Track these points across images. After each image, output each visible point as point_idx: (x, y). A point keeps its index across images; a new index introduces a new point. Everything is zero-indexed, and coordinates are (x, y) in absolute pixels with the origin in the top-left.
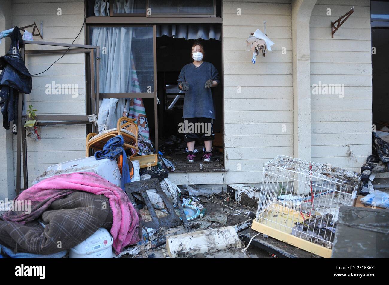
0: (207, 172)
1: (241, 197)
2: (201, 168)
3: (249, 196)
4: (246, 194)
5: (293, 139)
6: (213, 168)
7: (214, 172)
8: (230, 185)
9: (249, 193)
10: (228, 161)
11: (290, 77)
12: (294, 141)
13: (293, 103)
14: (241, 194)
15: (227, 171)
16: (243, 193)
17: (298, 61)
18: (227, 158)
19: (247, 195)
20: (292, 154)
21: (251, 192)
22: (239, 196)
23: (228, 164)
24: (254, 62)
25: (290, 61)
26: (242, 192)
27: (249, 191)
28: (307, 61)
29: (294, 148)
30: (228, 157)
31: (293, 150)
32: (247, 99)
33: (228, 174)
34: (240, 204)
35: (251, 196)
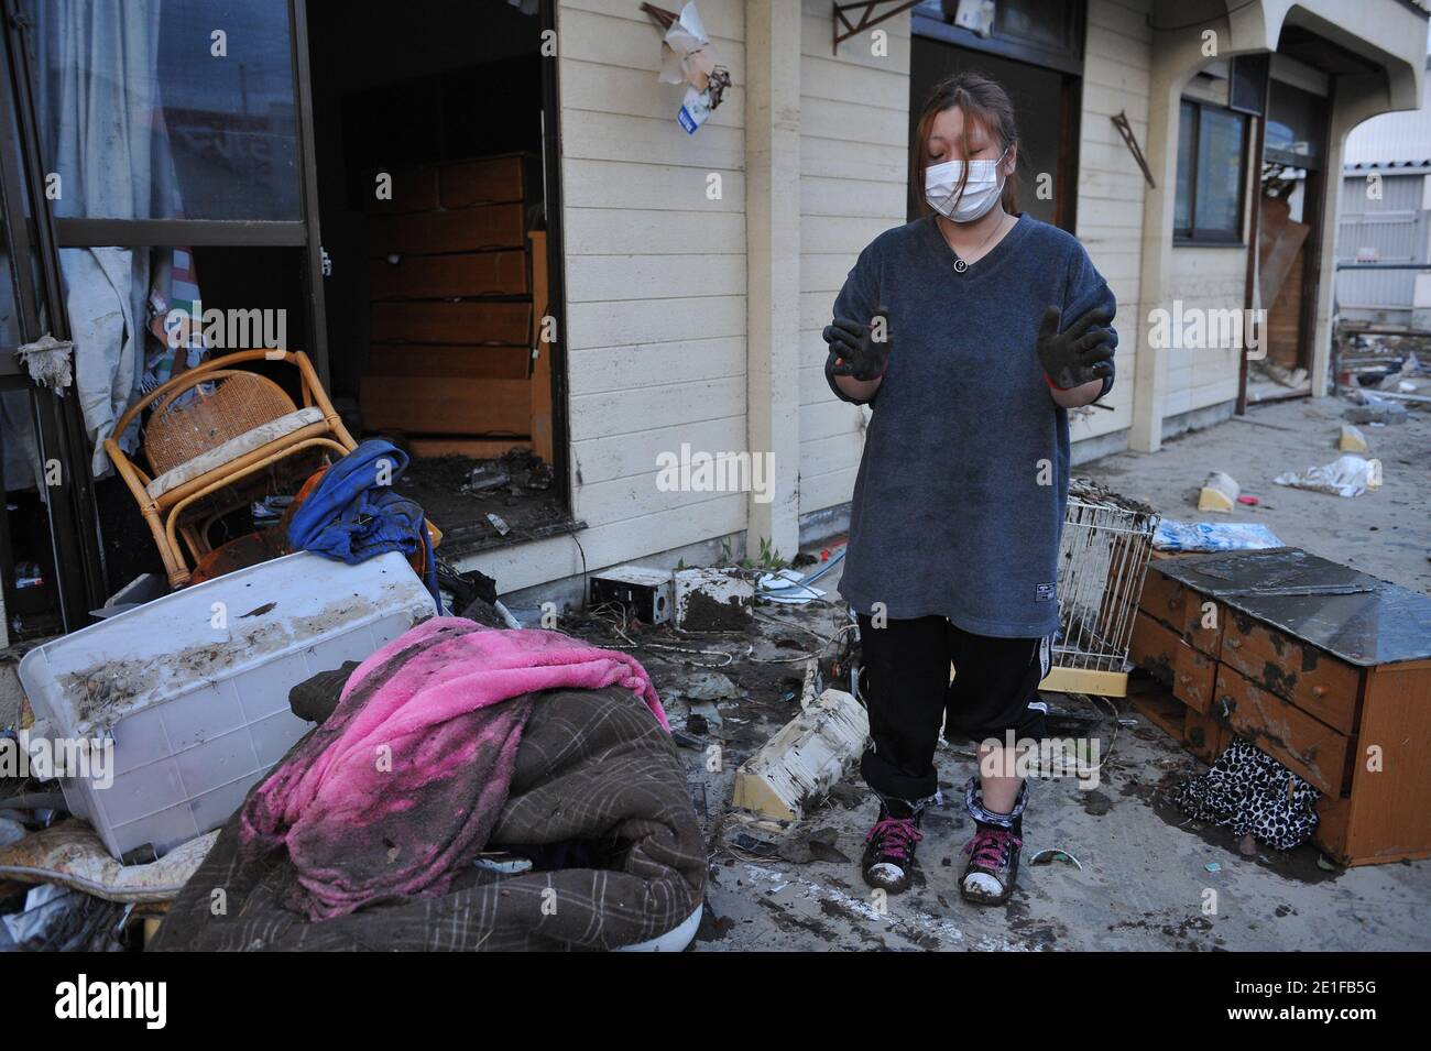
0: (527, 541)
1: (686, 607)
2: (503, 533)
3: (716, 598)
4: (706, 593)
5: (747, 391)
6: (537, 526)
7: (545, 537)
8: (601, 576)
9: (715, 588)
10: (584, 488)
11: (738, 179)
12: (747, 399)
13: (747, 270)
14: (686, 596)
15: (584, 526)
16: (696, 592)
17: (773, 129)
18: (580, 480)
19: (709, 595)
20: (743, 439)
21: (725, 583)
22: (679, 607)
23: (583, 503)
24: (689, 127)
25: (739, 124)
26: (691, 589)
27: (715, 583)
28: (792, 130)
29: (747, 421)
30: (584, 477)
31: (747, 428)
32: (631, 255)
33: (583, 537)
34: (684, 631)
35: (722, 596)
